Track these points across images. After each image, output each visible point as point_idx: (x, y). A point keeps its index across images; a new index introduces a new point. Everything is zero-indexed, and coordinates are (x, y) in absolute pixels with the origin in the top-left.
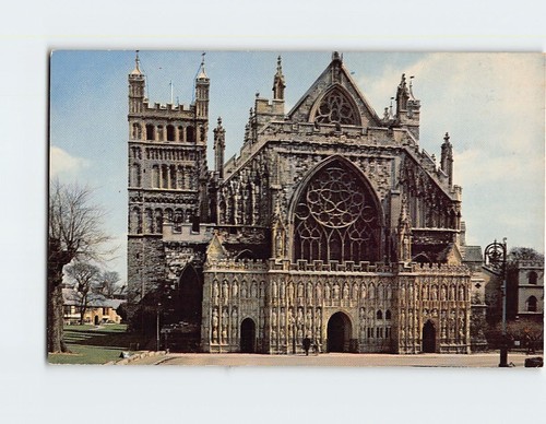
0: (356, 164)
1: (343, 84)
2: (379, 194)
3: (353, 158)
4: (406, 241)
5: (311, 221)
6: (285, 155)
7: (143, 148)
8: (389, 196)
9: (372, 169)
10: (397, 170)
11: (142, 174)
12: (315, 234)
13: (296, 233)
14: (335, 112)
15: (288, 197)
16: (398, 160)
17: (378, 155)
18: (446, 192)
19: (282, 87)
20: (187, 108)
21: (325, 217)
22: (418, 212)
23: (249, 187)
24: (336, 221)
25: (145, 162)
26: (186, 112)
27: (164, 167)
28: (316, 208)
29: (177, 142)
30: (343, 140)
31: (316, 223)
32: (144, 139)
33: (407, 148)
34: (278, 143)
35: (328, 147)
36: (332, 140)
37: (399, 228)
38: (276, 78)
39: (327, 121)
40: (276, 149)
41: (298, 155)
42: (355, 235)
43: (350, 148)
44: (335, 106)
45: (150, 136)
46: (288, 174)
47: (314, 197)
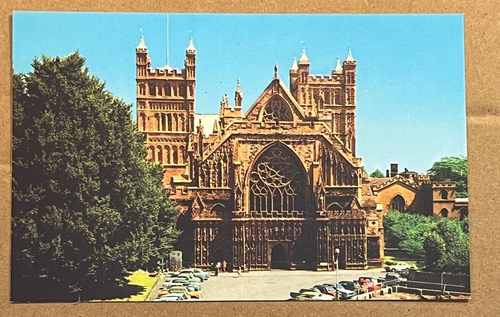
0: (290, 146)
1: (281, 95)
2: (305, 165)
3: (288, 143)
4: (322, 198)
5: (261, 184)
6: (243, 143)
7: (147, 102)
8: (313, 166)
9: (300, 148)
10: (317, 148)
11: (146, 121)
12: (263, 191)
13: (251, 191)
14: (276, 113)
15: (245, 169)
16: (318, 143)
17: (303, 140)
18: (351, 162)
19: (240, 99)
20: (179, 72)
21: (269, 180)
22: (332, 176)
23: (220, 164)
24: (277, 182)
25: (148, 111)
26: (179, 75)
27: (163, 115)
28: (264, 175)
29: (173, 97)
30: (280, 131)
31: (263, 185)
32: (148, 96)
33: (324, 135)
34: (238, 135)
35: (270, 136)
36: (273, 131)
37: (317, 189)
38: (236, 93)
39: (270, 118)
40: (237, 139)
41: (251, 142)
42: (290, 191)
43: (286, 136)
44: (276, 108)
45: (153, 93)
46: (244, 154)
47: (262, 167)
